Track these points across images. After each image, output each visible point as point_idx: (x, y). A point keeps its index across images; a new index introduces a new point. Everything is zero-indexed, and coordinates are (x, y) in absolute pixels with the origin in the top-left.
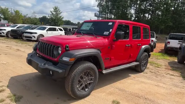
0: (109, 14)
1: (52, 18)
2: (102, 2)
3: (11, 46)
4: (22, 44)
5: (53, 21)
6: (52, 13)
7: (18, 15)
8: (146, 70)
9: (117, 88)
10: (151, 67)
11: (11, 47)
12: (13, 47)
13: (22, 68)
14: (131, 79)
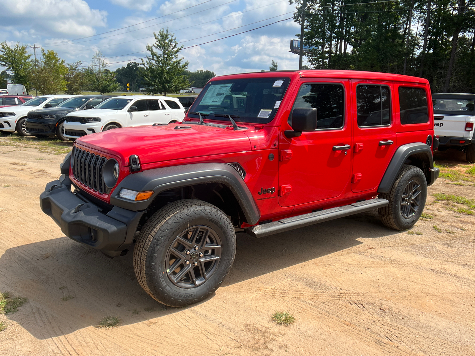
0: (334, 42)
1: (151, 70)
2: (309, 4)
3: (24, 162)
4: (56, 154)
5: (155, 77)
6: (152, 51)
7: (55, 64)
8: (418, 223)
9: (301, 279)
10: (444, 213)
11: (25, 165)
12: (31, 164)
13: (40, 223)
14: (359, 253)
